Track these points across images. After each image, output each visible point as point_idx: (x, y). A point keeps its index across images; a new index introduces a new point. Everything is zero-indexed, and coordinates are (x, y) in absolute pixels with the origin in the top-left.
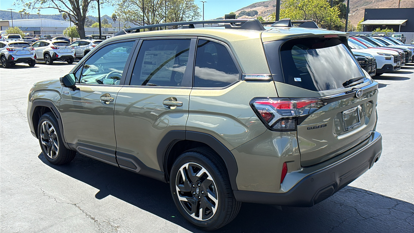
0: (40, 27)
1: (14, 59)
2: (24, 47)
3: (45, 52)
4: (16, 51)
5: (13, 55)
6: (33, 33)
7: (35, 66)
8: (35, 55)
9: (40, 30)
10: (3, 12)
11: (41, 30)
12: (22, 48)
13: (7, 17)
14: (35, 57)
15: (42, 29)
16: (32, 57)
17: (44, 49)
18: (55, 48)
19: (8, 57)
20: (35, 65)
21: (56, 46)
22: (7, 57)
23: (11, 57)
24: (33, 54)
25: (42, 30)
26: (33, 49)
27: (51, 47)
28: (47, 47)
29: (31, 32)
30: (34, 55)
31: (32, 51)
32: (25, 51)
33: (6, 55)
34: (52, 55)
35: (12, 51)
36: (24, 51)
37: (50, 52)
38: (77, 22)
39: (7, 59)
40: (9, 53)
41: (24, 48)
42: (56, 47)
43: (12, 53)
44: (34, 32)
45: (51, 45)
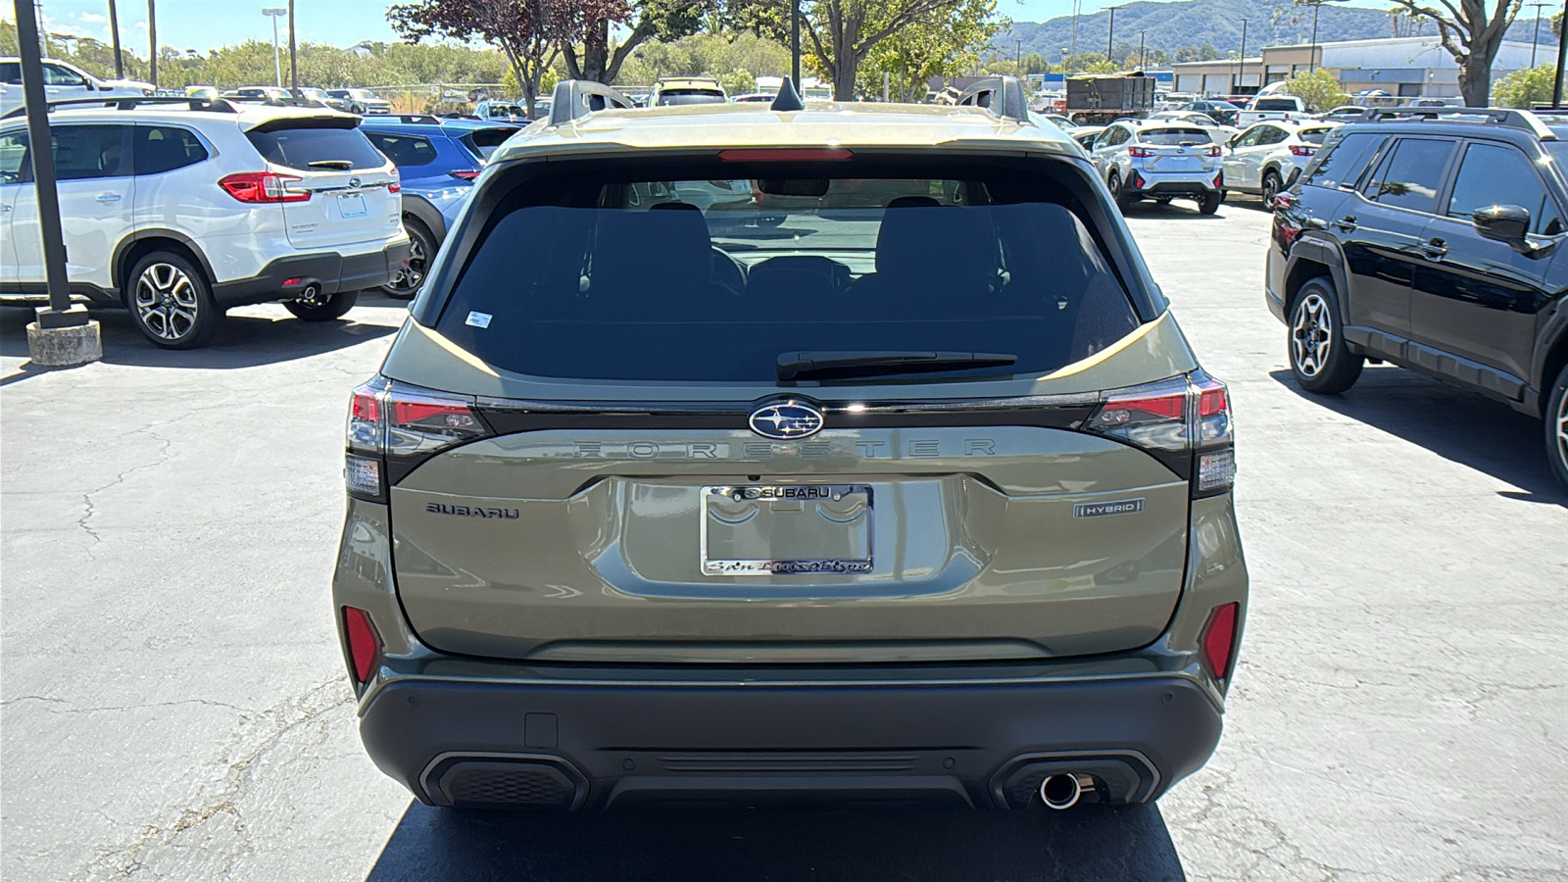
0: (1423, 70)
1: (1142, 185)
2: (1185, 145)
3: (1268, 164)
4: (1155, 158)
5: (1143, 170)
6: (1396, 91)
7: (1216, 213)
8: (1221, 173)
9: (1423, 79)
10: (1347, 12)
11: (1426, 81)
12: (1179, 147)
13: (1356, 31)
14: (1219, 179)
15: (1432, 75)
16: (1208, 181)
17: (1268, 154)
18: (1303, 150)
19: (1126, 175)
20: (1215, 210)
21: (1308, 144)
22: (1124, 174)
23: (1135, 176)
24: (1212, 171)
25: (1431, 78)
26: (1217, 151)
27: (1290, 147)
28: (1278, 148)
29: (1388, 87)
30: (1217, 173)
31: (1212, 158)
32: (1186, 158)
33: (1121, 170)
34: (1288, 175)
35: (1143, 155)
36: (1182, 158)
37: (1283, 164)
38: (1466, 51)
39: (1123, 182)
40: (1133, 162)
41: (1184, 148)
42: (1307, 148)
43: (1141, 166)
44: (1401, 85)
45: (1293, 140)
